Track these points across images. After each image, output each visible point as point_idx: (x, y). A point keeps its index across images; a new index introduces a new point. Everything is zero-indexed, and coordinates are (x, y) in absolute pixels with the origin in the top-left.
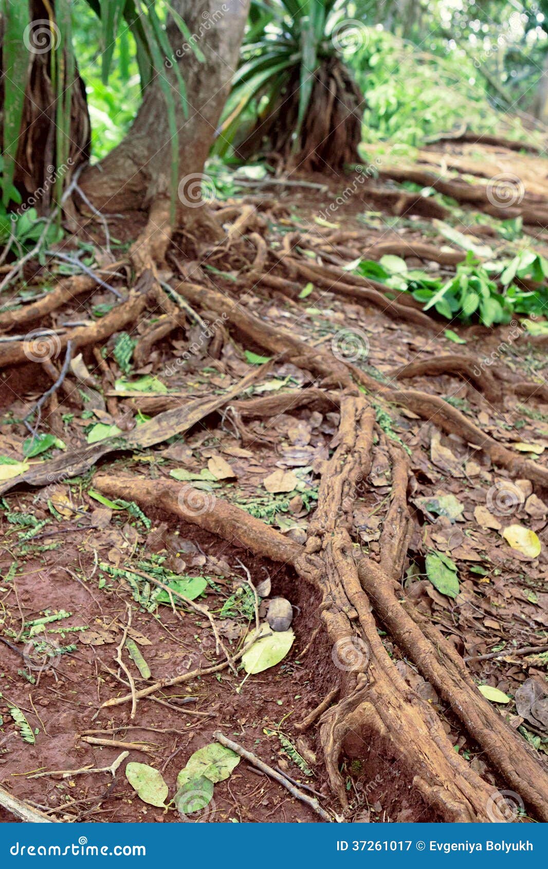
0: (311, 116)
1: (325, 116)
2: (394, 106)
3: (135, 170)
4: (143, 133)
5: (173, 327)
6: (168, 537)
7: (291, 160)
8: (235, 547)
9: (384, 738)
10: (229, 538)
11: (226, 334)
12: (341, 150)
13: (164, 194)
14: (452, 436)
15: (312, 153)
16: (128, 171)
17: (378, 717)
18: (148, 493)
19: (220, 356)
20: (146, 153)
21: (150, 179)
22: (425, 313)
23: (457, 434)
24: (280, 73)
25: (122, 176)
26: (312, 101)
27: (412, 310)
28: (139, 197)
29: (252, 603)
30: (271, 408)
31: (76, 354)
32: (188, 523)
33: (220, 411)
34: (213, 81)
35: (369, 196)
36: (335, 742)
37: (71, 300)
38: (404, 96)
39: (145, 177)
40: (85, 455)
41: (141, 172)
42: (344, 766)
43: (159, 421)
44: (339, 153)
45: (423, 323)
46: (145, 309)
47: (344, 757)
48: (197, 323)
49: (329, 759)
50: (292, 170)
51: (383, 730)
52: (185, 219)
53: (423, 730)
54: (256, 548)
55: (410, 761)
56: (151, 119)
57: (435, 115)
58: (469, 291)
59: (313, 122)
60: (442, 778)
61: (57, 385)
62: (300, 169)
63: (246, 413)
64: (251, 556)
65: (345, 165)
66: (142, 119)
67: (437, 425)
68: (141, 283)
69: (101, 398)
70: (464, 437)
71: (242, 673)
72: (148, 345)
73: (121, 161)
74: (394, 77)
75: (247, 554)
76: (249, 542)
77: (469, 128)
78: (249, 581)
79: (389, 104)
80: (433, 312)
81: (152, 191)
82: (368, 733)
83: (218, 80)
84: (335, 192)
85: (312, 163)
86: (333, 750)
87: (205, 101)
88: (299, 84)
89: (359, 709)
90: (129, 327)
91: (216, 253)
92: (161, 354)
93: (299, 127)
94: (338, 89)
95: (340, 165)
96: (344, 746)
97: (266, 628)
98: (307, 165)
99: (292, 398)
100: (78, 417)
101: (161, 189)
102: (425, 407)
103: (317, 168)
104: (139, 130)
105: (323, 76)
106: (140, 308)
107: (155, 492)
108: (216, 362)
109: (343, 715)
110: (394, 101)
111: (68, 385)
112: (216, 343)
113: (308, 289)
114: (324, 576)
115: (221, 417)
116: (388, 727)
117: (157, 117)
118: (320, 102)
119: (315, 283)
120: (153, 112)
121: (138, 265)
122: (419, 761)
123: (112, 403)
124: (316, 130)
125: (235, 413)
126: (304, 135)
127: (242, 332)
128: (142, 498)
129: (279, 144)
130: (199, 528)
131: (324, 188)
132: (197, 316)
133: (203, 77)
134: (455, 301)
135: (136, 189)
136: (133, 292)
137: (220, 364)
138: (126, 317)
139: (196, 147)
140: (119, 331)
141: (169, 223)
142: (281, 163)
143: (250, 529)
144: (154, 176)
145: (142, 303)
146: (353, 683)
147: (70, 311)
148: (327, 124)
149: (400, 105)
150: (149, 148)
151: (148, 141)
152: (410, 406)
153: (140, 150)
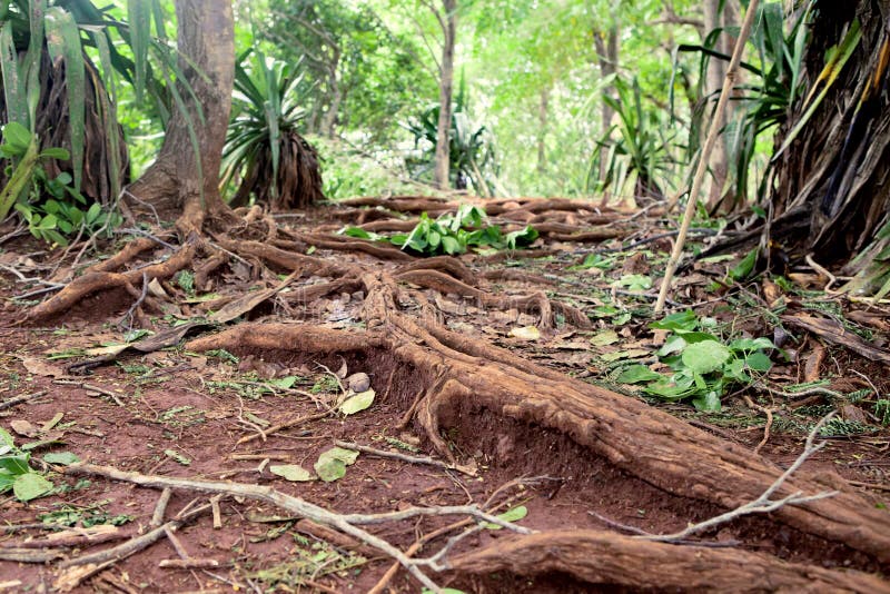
0: (283, 169)
1: (293, 168)
2: (337, 183)
3: (168, 178)
4: (170, 153)
5: (221, 262)
6: (256, 363)
7: (273, 203)
8: (311, 354)
9: (470, 397)
10: (305, 348)
11: (262, 265)
12: (310, 191)
13: (193, 193)
14: (449, 295)
15: (288, 197)
16: (162, 180)
17: (461, 386)
18: (233, 337)
19: (261, 278)
20: (174, 166)
21: (181, 185)
22: (403, 251)
23: (452, 292)
24: (254, 144)
25: (159, 184)
26: (281, 159)
27: (393, 250)
28: (174, 198)
29: (336, 381)
30: (310, 295)
31: (151, 280)
32: (269, 351)
33: (272, 300)
34: (217, 108)
35: (337, 217)
36: (432, 416)
37: (140, 253)
38: (342, 175)
39: (176, 183)
40: (176, 333)
41: (172, 180)
42: (444, 434)
43: (226, 310)
44: (308, 193)
45: (403, 258)
46: (196, 256)
47: (441, 428)
48: (238, 260)
49: (431, 430)
50: (276, 210)
51: (468, 391)
52: (211, 210)
53: (501, 373)
54: (327, 347)
55: (497, 398)
56: (175, 142)
57: (367, 184)
58: (431, 232)
59: (285, 172)
60: (525, 392)
61: (141, 299)
62: (280, 209)
63: (291, 300)
64: (326, 355)
65: (314, 200)
66: (168, 143)
67: (437, 290)
68: (190, 239)
69: (176, 307)
70: (458, 293)
71: (342, 414)
72: (205, 274)
73: (157, 174)
74: (332, 166)
75: (323, 355)
76: (322, 346)
77: (393, 194)
78: (328, 371)
79: (332, 183)
80: (408, 249)
81: (183, 193)
82: (457, 401)
83: (220, 106)
84: (311, 217)
85: (289, 202)
86: (432, 422)
87: (213, 123)
88: (270, 149)
89: (446, 386)
90: (187, 266)
91: (239, 230)
92: (215, 281)
93: (275, 179)
94: (299, 149)
95: (310, 201)
96: (440, 419)
97: (351, 392)
98: (285, 204)
99: (325, 287)
100: (162, 319)
101: (190, 190)
102: (424, 279)
103: (294, 206)
104: (167, 151)
105: (286, 141)
106: (192, 255)
107: (239, 335)
108: (258, 282)
109: (433, 397)
110: (335, 180)
111: (149, 300)
112: (256, 270)
113: (312, 249)
114: (389, 334)
115: (273, 304)
116: (472, 387)
117: (179, 140)
118: (287, 159)
119: (316, 246)
120: (176, 137)
121: (185, 230)
122: (504, 394)
123: (186, 308)
124: (289, 179)
125: (283, 301)
126: (280, 184)
127: (273, 262)
128: (228, 343)
129: (262, 194)
130: (279, 350)
131: (302, 215)
132: (236, 256)
133: (209, 106)
134: (423, 242)
135: (171, 192)
136: (185, 245)
137: (262, 283)
138: (183, 260)
139: (211, 156)
140: (180, 270)
141: (200, 209)
142: (266, 206)
143: (321, 334)
144: (183, 182)
145: (193, 252)
146: (435, 374)
147: (139, 261)
148: (296, 173)
149: (340, 181)
150: (176, 163)
151: (174, 158)
152: (413, 281)
153: (170, 165)
